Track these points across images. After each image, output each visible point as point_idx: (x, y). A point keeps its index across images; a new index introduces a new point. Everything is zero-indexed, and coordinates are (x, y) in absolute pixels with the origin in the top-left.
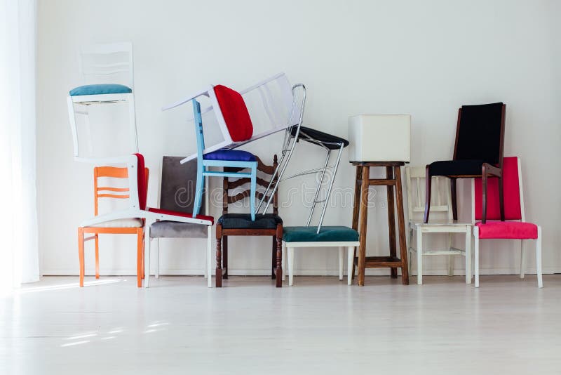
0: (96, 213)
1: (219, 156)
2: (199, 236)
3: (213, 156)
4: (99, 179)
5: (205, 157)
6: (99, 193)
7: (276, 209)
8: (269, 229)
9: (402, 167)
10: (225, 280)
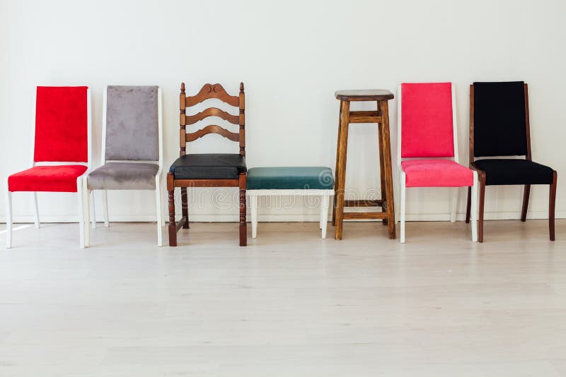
2: (145, 188)
7: (243, 148)
9: (389, 101)
10: (185, 230)
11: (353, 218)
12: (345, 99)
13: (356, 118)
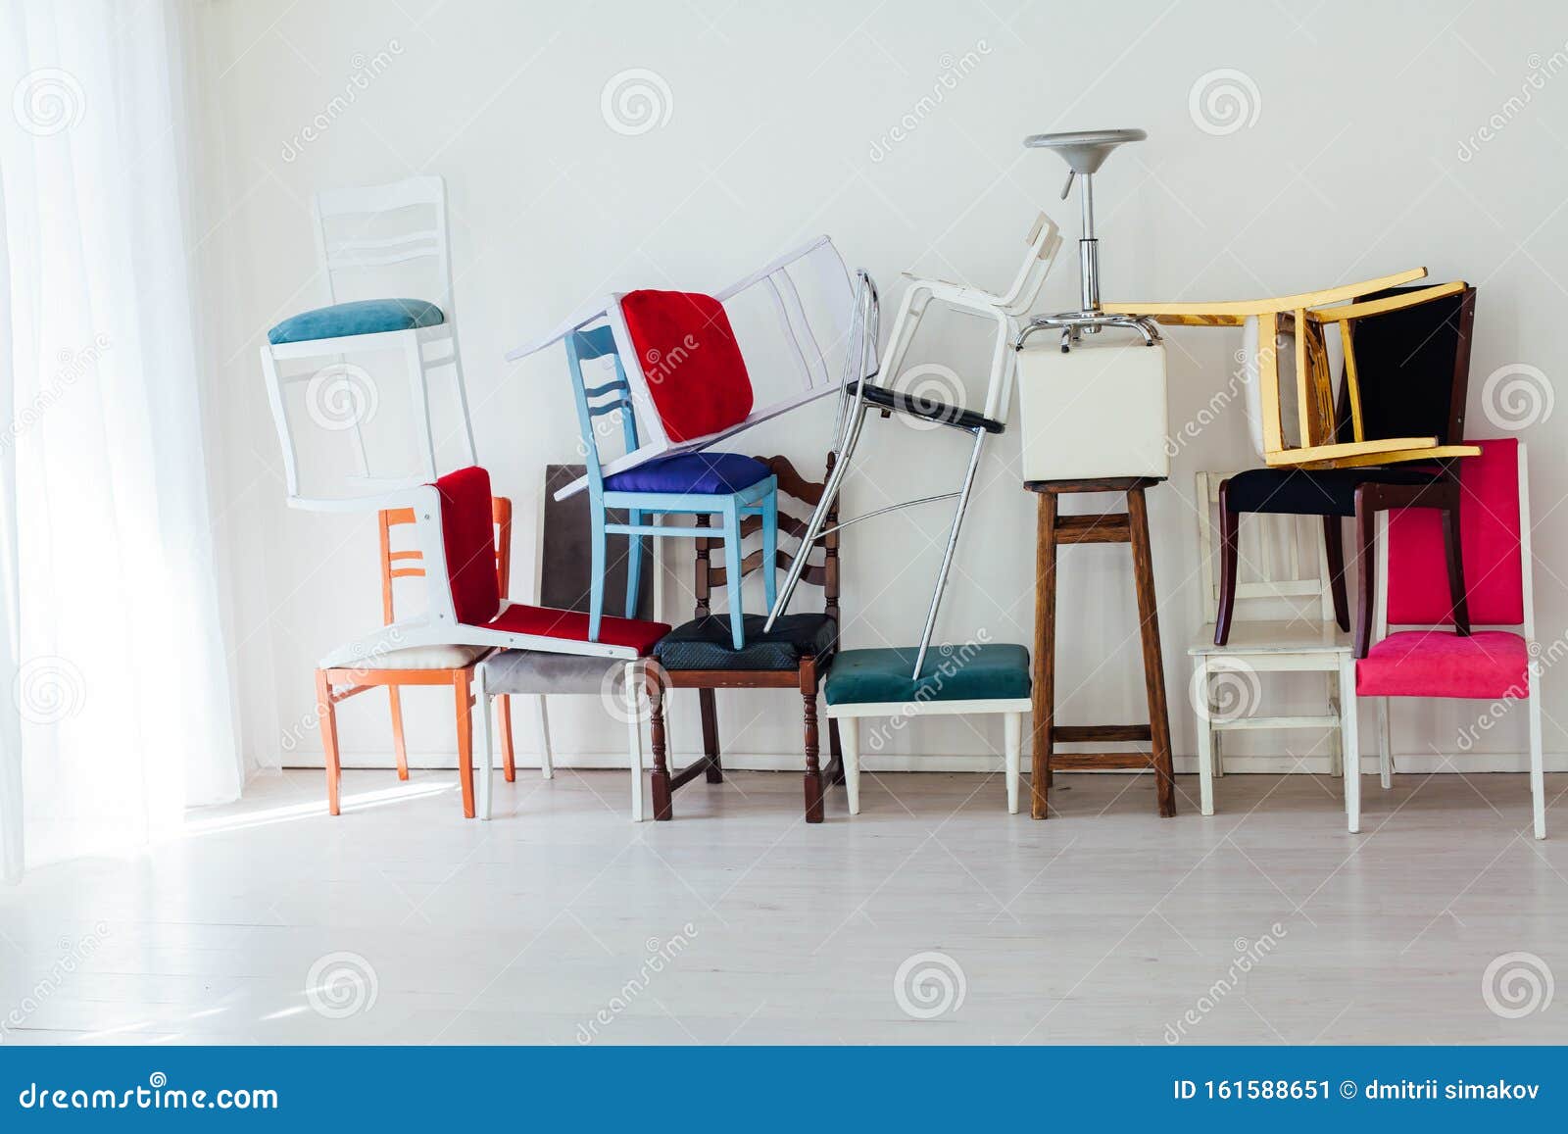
0: (390, 618)
1: (642, 482)
3: (627, 481)
4: (395, 530)
5: (609, 484)
6: (396, 565)
7: (833, 600)
8: (779, 670)
10: (714, 788)
11: (1070, 766)
12: (1048, 489)
13: (1070, 532)
